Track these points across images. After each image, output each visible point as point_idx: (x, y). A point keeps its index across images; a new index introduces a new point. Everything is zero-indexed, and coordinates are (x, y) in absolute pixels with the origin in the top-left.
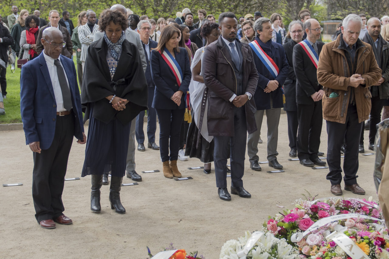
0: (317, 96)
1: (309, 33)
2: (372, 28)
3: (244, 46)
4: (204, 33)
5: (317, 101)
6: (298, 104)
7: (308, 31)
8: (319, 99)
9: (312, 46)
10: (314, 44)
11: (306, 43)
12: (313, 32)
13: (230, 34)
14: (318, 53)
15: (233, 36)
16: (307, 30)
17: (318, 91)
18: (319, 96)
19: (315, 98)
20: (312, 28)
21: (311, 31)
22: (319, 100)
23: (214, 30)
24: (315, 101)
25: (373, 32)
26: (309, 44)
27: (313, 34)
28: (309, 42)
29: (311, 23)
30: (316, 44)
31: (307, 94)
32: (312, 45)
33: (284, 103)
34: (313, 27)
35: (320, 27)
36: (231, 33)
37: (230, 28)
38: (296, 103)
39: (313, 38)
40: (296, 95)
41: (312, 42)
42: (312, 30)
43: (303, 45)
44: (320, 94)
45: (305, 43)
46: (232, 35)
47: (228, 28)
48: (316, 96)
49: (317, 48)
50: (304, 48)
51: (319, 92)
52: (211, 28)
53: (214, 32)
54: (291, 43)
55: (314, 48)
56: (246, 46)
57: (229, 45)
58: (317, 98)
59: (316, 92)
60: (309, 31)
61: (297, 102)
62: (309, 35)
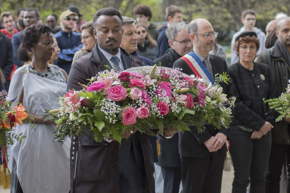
0: (215, 143)
1: (196, 40)
2: (283, 33)
3: (135, 61)
4: (28, 42)
5: (214, 151)
6: (182, 156)
7: (193, 38)
8: (218, 148)
9: (203, 62)
10: (206, 58)
11: (193, 57)
12: (201, 39)
13: (107, 42)
14: (212, 74)
15: (112, 45)
16: (191, 35)
17: (214, 135)
18: (217, 143)
19: (211, 148)
20: (199, 33)
21: (197, 38)
22: (217, 150)
23: (43, 35)
24: (211, 151)
25: (285, 40)
26: (197, 60)
27: (202, 42)
28: (198, 55)
29: (199, 25)
30: (209, 58)
31: (199, 140)
32: (202, 60)
33: (158, 155)
34: (200, 31)
35: (213, 31)
36: (108, 39)
37: (107, 32)
38: (179, 155)
39: (203, 49)
40: (179, 142)
41: (202, 55)
42: (199, 36)
43: (188, 60)
44: (219, 140)
45: (191, 57)
46: (110, 43)
47: (103, 32)
48: (212, 143)
49: (210, 65)
50: (190, 66)
51: (216, 137)
52: (38, 34)
53: (44, 40)
54: (171, 57)
55: (205, 65)
56: (137, 61)
57: (111, 60)
58: (215, 146)
59: (213, 137)
60: (195, 38)
61: (180, 152)
62: (196, 44)
